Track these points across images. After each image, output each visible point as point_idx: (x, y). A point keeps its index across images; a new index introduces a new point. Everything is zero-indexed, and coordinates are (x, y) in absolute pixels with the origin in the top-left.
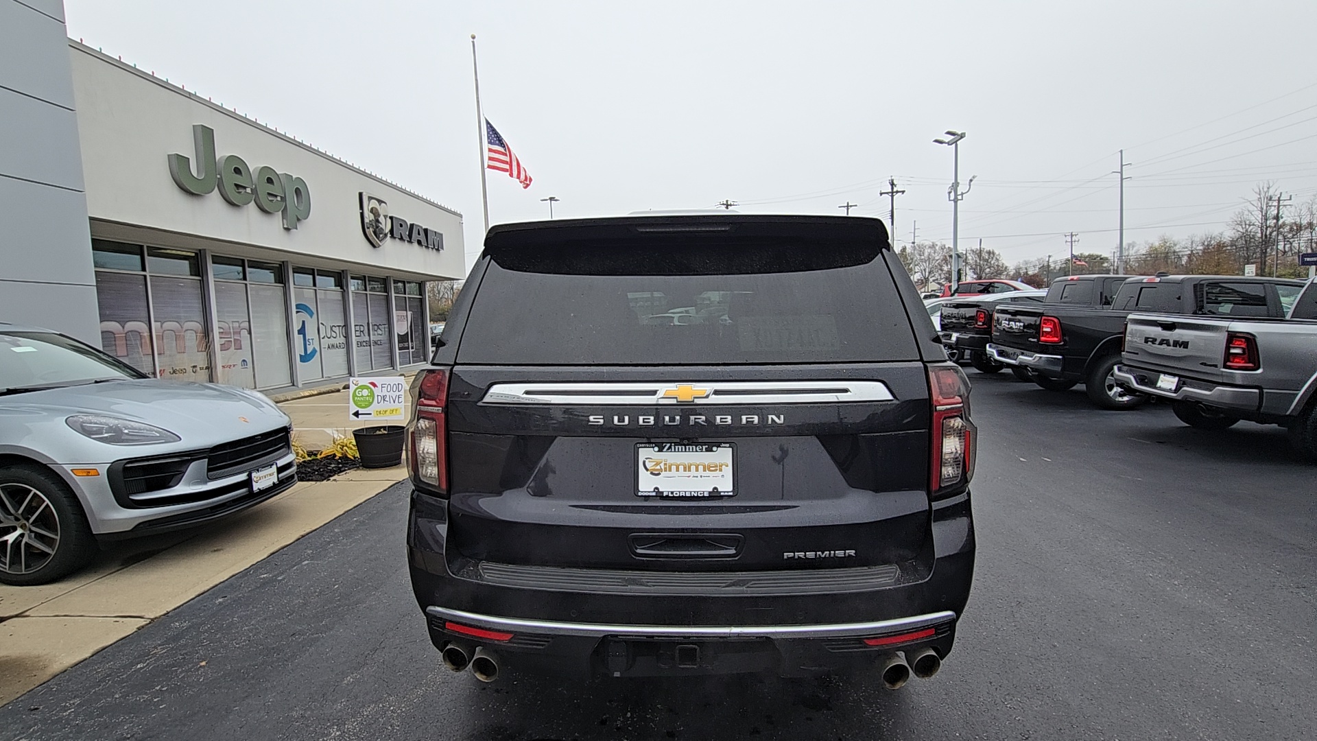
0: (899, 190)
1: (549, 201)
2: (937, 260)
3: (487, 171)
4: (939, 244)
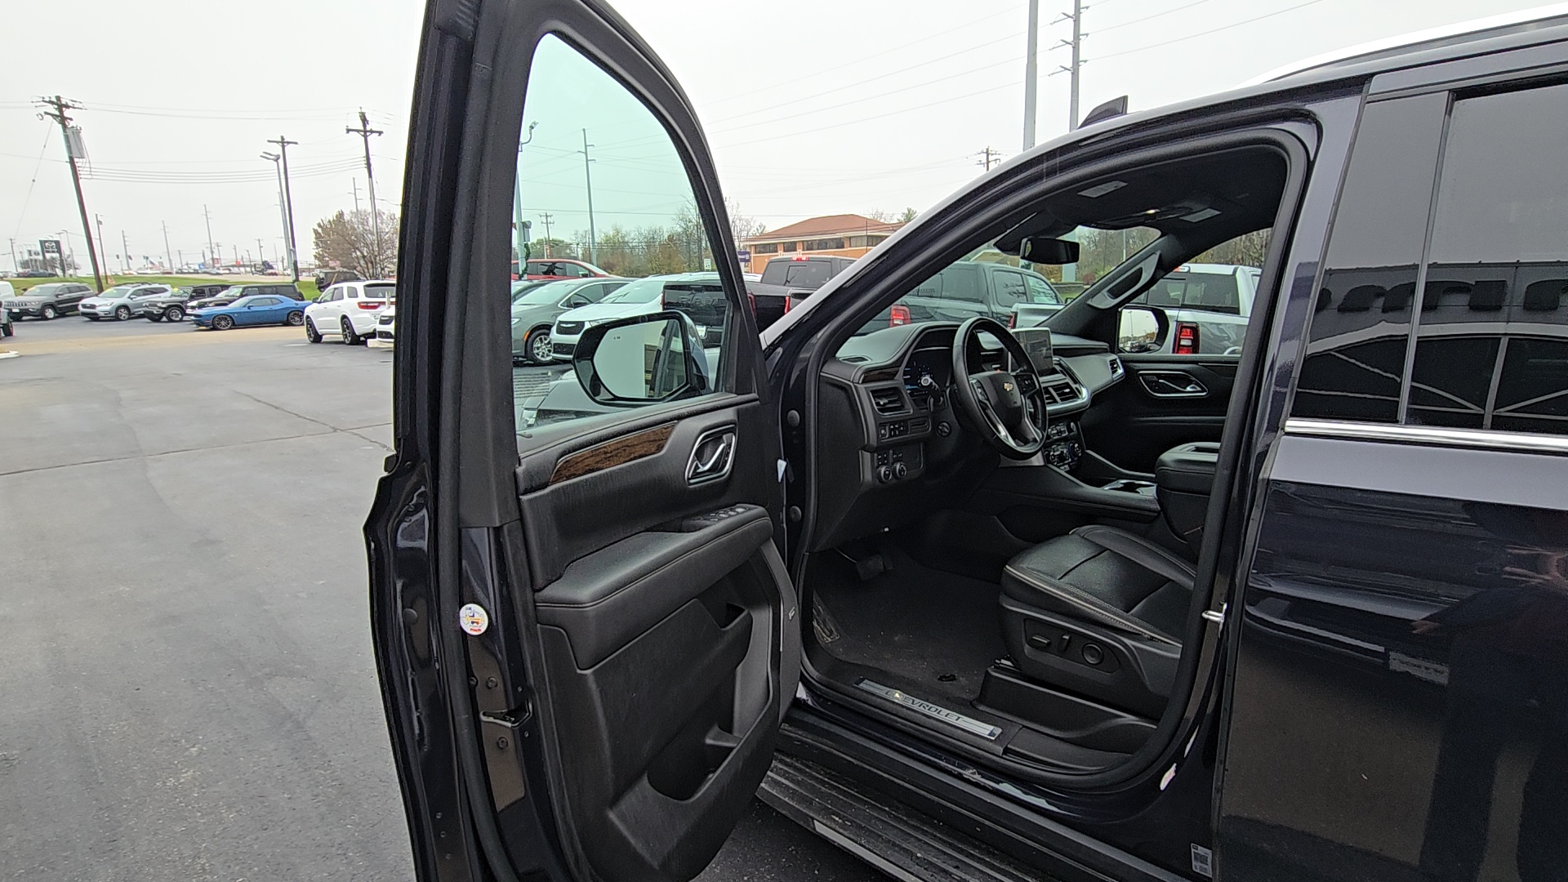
0: (374, 129)
2: (387, 233)
4: (387, 212)
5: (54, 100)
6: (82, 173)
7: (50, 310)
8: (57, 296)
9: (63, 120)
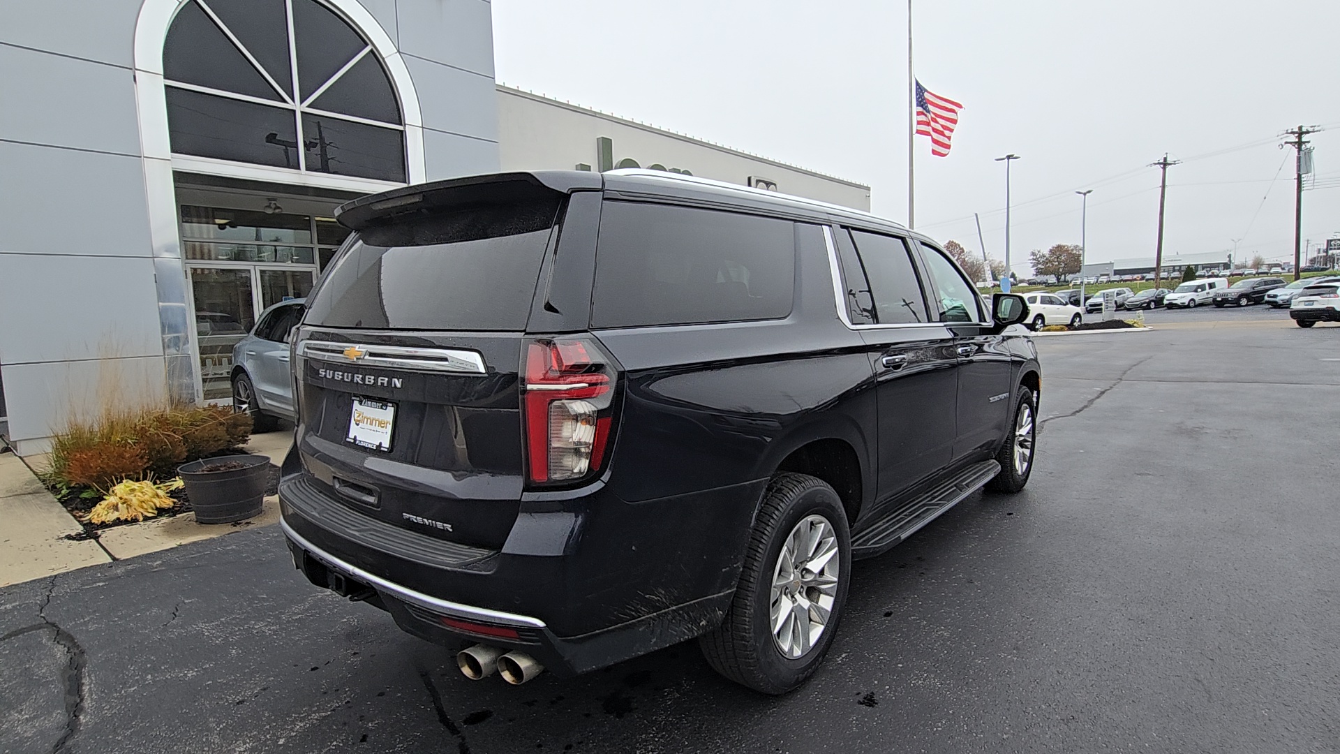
1: (1006, 160)
3: (916, 136)
5: (1297, 130)
6: (1305, 185)
7: (1245, 299)
8: (1253, 288)
9: (1299, 144)
